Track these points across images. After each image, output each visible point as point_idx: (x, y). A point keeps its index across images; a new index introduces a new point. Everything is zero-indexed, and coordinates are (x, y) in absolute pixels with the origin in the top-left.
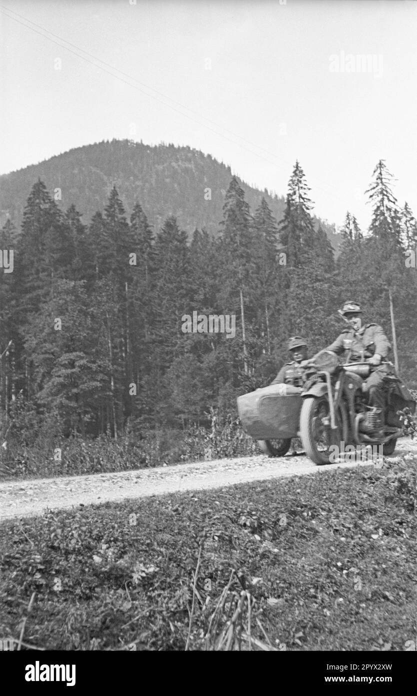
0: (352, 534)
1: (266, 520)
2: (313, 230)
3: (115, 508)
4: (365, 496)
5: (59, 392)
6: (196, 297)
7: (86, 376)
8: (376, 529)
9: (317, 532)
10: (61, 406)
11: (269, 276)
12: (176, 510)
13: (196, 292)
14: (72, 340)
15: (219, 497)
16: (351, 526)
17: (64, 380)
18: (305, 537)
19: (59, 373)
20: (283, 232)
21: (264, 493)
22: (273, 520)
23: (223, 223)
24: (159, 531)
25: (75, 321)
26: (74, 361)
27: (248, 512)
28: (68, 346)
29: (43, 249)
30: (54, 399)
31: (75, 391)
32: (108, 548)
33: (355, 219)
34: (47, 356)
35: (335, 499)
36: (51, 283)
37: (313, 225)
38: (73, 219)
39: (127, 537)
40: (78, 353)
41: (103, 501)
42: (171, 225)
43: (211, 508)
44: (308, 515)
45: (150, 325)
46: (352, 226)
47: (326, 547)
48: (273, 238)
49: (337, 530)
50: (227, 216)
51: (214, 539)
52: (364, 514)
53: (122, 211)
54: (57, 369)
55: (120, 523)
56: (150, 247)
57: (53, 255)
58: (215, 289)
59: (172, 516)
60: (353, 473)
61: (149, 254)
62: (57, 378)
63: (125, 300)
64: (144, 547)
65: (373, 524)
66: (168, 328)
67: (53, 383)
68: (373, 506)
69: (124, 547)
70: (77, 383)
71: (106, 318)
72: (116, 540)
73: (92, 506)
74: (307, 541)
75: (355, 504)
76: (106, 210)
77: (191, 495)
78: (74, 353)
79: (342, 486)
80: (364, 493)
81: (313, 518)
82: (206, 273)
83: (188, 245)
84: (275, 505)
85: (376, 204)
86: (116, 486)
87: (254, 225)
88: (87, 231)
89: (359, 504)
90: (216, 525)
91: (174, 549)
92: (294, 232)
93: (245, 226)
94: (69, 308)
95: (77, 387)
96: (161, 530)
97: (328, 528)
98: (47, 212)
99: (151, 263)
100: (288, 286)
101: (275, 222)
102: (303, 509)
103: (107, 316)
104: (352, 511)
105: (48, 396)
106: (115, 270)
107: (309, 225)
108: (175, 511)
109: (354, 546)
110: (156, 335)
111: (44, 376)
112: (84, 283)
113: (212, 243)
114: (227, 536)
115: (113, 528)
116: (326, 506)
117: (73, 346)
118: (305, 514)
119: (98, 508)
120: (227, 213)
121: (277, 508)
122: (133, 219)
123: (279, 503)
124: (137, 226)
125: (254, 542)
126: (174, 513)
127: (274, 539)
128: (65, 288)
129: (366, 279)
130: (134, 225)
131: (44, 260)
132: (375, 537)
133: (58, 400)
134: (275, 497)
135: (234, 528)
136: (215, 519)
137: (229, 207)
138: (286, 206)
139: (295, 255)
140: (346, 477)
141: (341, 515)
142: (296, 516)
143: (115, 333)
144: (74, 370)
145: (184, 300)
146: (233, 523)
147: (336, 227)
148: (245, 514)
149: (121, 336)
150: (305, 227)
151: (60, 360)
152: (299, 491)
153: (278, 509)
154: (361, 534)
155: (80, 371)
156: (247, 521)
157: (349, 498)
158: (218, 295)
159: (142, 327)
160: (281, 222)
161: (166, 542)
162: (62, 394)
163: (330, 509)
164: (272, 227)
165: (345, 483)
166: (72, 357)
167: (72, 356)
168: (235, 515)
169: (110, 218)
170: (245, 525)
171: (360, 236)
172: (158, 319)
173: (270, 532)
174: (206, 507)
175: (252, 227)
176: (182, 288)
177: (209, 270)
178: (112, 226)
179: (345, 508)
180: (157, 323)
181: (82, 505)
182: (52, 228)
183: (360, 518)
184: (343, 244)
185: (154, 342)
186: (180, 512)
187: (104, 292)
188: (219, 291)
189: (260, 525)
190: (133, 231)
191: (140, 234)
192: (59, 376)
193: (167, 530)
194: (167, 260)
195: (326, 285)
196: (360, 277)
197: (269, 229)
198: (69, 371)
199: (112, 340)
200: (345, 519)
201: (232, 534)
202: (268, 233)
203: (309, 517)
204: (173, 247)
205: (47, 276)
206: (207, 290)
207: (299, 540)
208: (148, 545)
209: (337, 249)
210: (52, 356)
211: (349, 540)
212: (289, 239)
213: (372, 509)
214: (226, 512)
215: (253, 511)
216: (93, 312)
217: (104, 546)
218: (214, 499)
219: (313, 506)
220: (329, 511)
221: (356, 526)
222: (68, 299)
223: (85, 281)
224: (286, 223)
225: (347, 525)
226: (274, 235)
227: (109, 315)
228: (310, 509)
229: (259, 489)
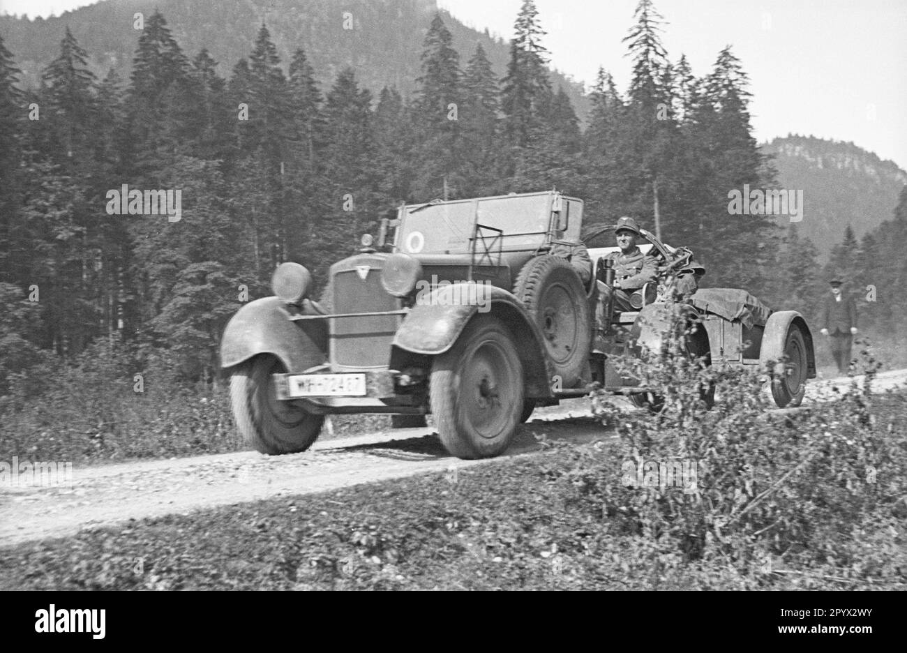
0: (512, 552)
1: (390, 537)
2: (551, 93)
3: (178, 524)
4: (538, 499)
5: (185, 316)
6: (381, 185)
7: (223, 296)
8: (549, 543)
9: (464, 549)
10: (188, 338)
11: (486, 156)
12: (262, 526)
13: (381, 179)
14: (203, 244)
15: (327, 504)
16: (513, 541)
17: (191, 300)
18: (443, 558)
19: (184, 291)
20: (506, 95)
21: (393, 499)
22: (401, 536)
23: (421, 79)
24: (232, 556)
25: (207, 217)
26: (205, 274)
27: (364, 526)
28: (197, 253)
29: (162, 112)
30: (177, 328)
31: (207, 316)
32: (159, 581)
33: (611, 77)
34: (166, 266)
35: (497, 502)
36: (173, 162)
37: (551, 85)
38: (205, 70)
39: (185, 566)
40: (211, 263)
41: (162, 514)
42: (346, 81)
43: (315, 522)
44: (453, 527)
45: (316, 225)
46: (606, 88)
47: (471, 571)
48: (492, 103)
49: (491, 548)
50: (426, 69)
51: (311, 564)
52: (535, 523)
53: (275, 60)
54: (181, 285)
55: (180, 545)
56: (316, 111)
57: (177, 122)
58: (409, 175)
59: (255, 535)
60: (529, 465)
61: (314, 122)
62: (181, 298)
63: (280, 188)
64: (208, 579)
65: (544, 538)
66: (341, 229)
67: (175, 304)
68: (548, 512)
69: (180, 580)
70: (210, 305)
71: (252, 214)
72: (169, 571)
73: (146, 520)
74: (446, 562)
75: (523, 510)
76: (251, 57)
77: (290, 502)
78: (205, 263)
79: (509, 485)
80: (538, 494)
81: (461, 530)
82: (396, 152)
83: (373, 109)
84: (406, 515)
85: (637, 57)
86: (204, 482)
87: (466, 84)
88: (226, 88)
89: (528, 510)
90: (317, 545)
91: (250, 581)
92: (521, 94)
93: (453, 85)
94: (199, 199)
95: (209, 310)
96: (235, 556)
97: (479, 544)
98: (167, 59)
99: (317, 136)
100: (511, 173)
101: (496, 80)
102: (447, 519)
103: (253, 210)
104: (517, 520)
105: (169, 322)
106: (264, 145)
107: (543, 85)
108: (260, 527)
109: (512, 568)
110: (325, 239)
111: (163, 293)
112: (220, 163)
113: (406, 109)
114: (330, 560)
115: (168, 553)
116: (480, 513)
117: (204, 253)
118: (449, 525)
119: (155, 523)
120: (427, 66)
121: (407, 519)
122: (292, 71)
123: (411, 512)
124: (298, 81)
125: (367, 568)
126: (258, 531)
127: (399, 562)
128: (192, 170)
129: (621, 165)
130: (294, 79)
131: (163, 129)
132: (545, 554)
133: (184, 328)
134: (409, 503)
135: (340, 549)
136: (316, 537)
137: (429, 57)
138: (510, 58)
139: (523, 129)
140: (517, 472)
141: (500, 526)
142: (434, 528)
143: (264, 236)
144: (204, 287)
145: (363, 190)
146: (342, 541)
147: (585, 87)
148: (360, 529)
149: (274, 239)
150: (537, 88)
151: (185, 272)
152: (445, 493)
153: (410, 521)
154: (525, 552)
155: (213, 288)
156: (361, 538)
157: (515, 501)
158: (413, 183)
159: (304, 226)
160: (503, 81)
161: (240, 572)
162: (187, 321)
163: (485, 518)
164: (491, 87)
165: (514, 480)
166: (202, 269)
167: (203, 267)
168: (345, 530)
169: (258, 70)
170: (359, 544)
171: (618, 102)
172: (327, 216)
173: (394, 552)
174: (308, 520)
175: (462, 86)
176: (362, 172)
177: (400, 147)
178: (261, 81)
179: (507, 516)
180: (327, 221)
181: (133, 520)
182: (175, 82)
183: (527, 529)
184: (592, 113)
185: (320, 248)
186: (267, 528)
187: (248, 176)
188: (414, 177)
189: (380, 544)
190: (293, 88)
191: (301, 93)
192: (184, 295)
193: (244, 555)
194: (340, 132)
195: (565, 173)
196: (614, 162)
197: (488, 90)
198: (198, 288)
199: (260, 245)
200: (505, 531)
201: (337, 557)
202: (485, 94)
203: (453, 530)
204: (349, 113)
205: (168, 151)
206: (397, 175)
207: (435, 562)
208: (214, 577)
209: (583, 120)
210: (172, 266)
211: (507, 559)
212: (515, 106)
213: (545, 517)
214: (333, 527)
215: (372, 524)
216: (232, 203)
217: (154, 578)
218: (320, 508)
219: (460, 515)
220: (484, 520)
221: (519, 540)
222: (197, 187)
223: (221, 160)
224: (511, 83)
225: (507, 540)
226: (494, 97)
227: (256, 209)
228: (458, 518)
229: (387, 493)
